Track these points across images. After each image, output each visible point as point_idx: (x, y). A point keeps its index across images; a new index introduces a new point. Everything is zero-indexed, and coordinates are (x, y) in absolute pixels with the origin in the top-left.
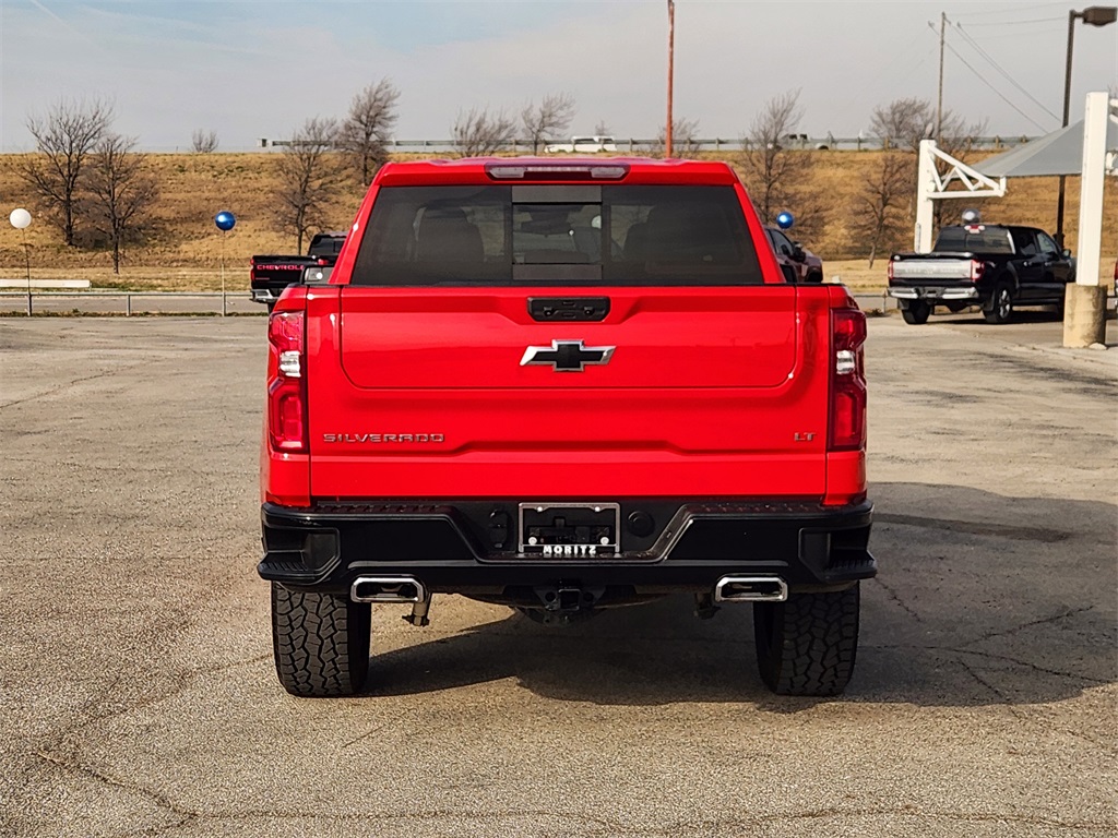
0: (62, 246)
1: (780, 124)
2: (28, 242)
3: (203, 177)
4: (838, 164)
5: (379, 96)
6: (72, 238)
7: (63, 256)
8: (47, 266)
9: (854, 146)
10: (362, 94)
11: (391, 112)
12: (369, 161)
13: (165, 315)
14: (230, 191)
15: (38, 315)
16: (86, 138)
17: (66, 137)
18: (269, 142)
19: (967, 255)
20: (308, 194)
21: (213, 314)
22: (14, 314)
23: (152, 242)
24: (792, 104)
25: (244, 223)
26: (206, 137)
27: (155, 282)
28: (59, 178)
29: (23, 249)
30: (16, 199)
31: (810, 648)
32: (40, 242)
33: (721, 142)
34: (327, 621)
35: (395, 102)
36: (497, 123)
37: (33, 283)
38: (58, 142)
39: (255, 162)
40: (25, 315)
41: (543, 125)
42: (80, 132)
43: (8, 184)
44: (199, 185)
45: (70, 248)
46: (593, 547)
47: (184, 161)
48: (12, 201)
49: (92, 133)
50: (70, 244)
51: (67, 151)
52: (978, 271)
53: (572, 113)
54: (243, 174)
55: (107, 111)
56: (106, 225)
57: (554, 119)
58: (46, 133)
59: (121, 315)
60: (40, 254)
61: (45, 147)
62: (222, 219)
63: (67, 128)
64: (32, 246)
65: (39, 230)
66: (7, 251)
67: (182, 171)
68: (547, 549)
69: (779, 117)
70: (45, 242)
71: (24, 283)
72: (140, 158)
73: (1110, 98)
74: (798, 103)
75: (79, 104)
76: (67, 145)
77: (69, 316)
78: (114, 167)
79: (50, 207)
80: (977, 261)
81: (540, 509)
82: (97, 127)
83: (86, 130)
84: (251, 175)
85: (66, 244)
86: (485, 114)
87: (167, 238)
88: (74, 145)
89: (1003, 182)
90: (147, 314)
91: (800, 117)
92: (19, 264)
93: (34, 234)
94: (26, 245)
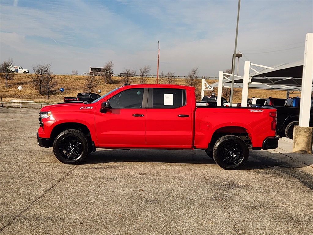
0: (39, 94)
1: (194, 74)
3: (71, 80)
4: (209, 83)
5: (110, 64)
6: (40, 93)
7: (39, 96)
9: (214, 79)
10: (106, 64)
11: (112, 68)
12: (107, 78)
14: (76, 84)
15: (23, 108)
16: (45, 71)
17: (40, 71)
18: (86, 73)
19: (206, 102)
20: (91, 85)
22: (18, 107)
24: (197, 70)
25: (79, 91)
26: (75, 72)
27: (54, 102)
29: (30, 95)
32: (34, 93)
33: (178, 77)
35: (113, 66)
36: (132, 71)
37: (22, 101)
38: (39, 72)
39: (83, 77)
40: (20, 107)
41: (144, 72)
43: (28, 80)
44: (70, 82)
47: (67, 77)
50: (40, 94)
52: (208, 105)
53: (150, 70)
54: (80, 80)
56: (46, 90)
57: (146, 71)
58: (36, 70)
59: (39, 108)
60: (33, 96)
61: (36, 73)
62: (61, 89)
63: (41, 69)
64: (32, 94)
67: (67, 79)
69: (194, 72)
70: (35, 93)
71: (20, 101)
72: (54, 76)
73: (223, 72)
74: (198, 69)
75: (44, 64)
76: (41, 73)
77: (29, 108)
78: (49, 78)
79: (37, 85)
80: (208, 103)
82: (47, 69)
83: (45, 70)
84: (81, 80)
86: (129, 69)
89: (213, 88)
91: (198, 72)
93: (33, 91)
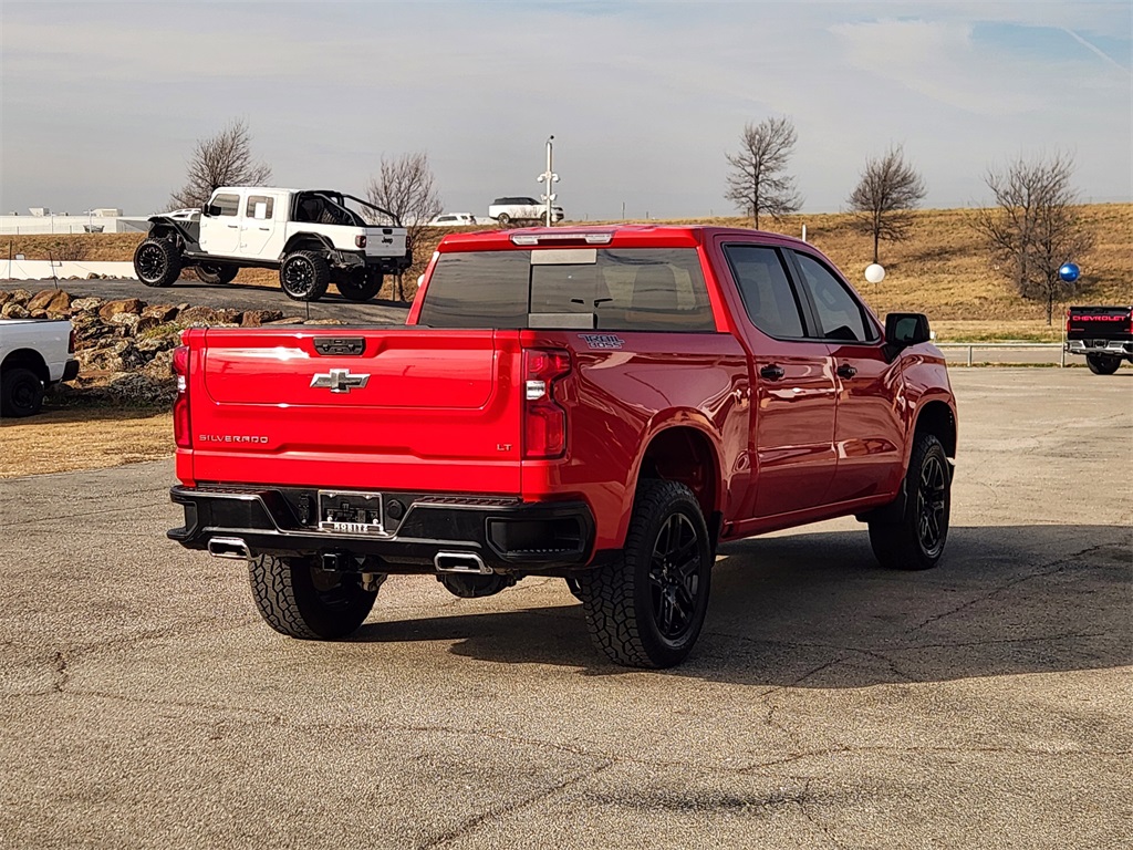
0: (1016, 298)
2: (984, 294)
6: (1026, 290)
7: (1014, 308)
8: (998, 319)
13: (1005, 365)
16: (1045, 189)
17: (1025, 191)
21: (1052, 365)
23: (1108, 294)
28: (1015, 231)
29: (977, 302)
30: (979, 252)
31: (605, 625)
32: (996, 294)
34: (278, 579)
38: (1016, 196)
42: (1039, 185)
43: (975, 238)
45: (1023, 300)
46: (366, 525)
48: (975, 254)
49: (1052, 184)
50: (1024, 296)
51: (1026, 204)
55: (1066, 164)
58: (1005, 186)
59: (962, 365)
60: (992, 307)
61: (1004, 202)
63: (1026, 181)
64: (986, 299)
65: (996, 283)
66: (961, 303)
68: (337, 525)
70: (1000, 295)
76: (1025, 198)
78: (1051, 219)
79: (1005, 260)
81: (331, 496)
82: (1057, 179)
83: (1045, 183)
85: (1020, 296)
87: (1124, 289)
88: (1032, 198)
90: (988, 364)
92: (970, 316)
93: (990, 287)
94: (980, 298)
